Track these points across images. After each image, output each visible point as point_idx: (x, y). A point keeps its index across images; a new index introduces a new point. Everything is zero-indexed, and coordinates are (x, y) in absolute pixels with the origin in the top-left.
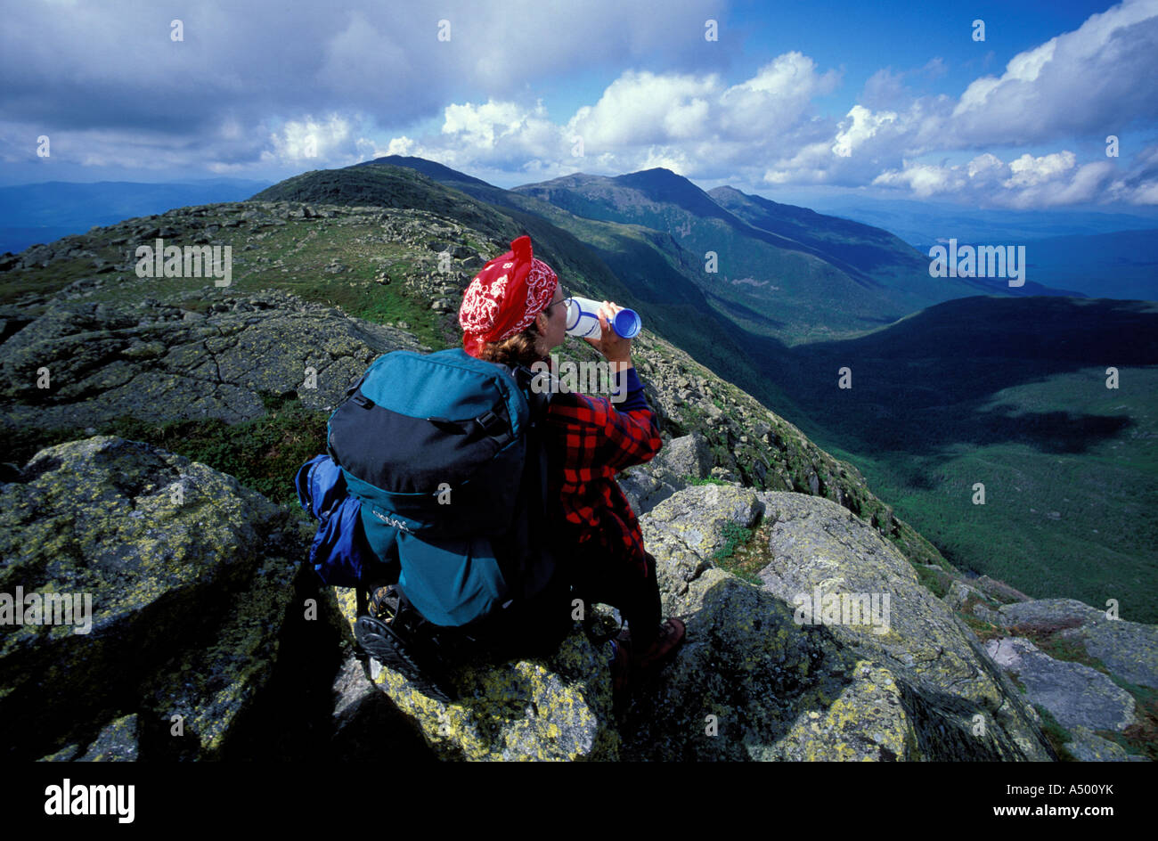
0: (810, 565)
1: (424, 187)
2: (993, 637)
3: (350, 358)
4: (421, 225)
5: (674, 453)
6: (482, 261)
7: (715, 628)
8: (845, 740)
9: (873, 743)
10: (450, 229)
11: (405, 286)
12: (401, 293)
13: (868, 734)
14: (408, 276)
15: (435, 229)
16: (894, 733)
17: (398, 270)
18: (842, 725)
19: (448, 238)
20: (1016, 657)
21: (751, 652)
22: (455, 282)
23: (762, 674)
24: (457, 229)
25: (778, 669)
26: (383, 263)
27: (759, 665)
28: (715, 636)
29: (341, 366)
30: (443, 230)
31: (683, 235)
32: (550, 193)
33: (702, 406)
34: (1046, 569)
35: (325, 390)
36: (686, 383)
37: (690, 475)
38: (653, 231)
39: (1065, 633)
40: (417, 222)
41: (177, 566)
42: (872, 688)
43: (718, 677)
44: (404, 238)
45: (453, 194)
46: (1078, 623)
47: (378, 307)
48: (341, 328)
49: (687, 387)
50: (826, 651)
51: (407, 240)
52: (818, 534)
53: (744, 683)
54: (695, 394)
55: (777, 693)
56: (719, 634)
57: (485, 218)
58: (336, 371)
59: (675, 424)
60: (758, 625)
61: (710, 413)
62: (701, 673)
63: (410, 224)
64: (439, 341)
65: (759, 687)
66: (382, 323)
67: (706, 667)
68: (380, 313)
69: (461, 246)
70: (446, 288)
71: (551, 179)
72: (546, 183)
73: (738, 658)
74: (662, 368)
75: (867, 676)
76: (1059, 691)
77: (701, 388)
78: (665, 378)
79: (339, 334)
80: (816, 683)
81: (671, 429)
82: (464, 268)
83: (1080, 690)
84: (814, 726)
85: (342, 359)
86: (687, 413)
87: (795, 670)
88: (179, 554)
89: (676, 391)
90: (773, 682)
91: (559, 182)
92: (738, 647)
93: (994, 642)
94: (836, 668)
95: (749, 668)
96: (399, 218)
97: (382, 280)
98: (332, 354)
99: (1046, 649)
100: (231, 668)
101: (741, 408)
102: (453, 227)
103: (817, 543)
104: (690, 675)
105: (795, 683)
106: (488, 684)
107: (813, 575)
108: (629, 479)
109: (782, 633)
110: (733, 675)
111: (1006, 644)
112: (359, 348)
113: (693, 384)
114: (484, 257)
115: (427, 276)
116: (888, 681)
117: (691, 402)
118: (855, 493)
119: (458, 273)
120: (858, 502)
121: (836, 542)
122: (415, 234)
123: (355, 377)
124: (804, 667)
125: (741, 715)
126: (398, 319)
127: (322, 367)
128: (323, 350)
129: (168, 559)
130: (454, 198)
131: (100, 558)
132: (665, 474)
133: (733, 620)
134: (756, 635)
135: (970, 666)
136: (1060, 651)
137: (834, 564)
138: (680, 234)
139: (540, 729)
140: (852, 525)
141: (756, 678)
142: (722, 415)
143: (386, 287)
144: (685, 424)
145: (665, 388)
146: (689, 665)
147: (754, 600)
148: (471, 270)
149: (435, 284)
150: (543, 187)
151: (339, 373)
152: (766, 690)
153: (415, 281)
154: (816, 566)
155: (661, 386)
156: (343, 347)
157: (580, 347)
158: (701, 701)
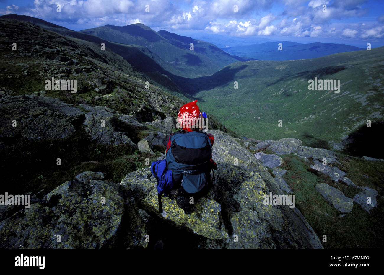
0: (219, 149)
1: (35, 30)
2: (255, 153)
3: (43, 116)
4: (40, 48)
5: (166, 124)
6: (74, 62)
7: (218, 175)
8: (254, 189)
9: (260, 188)
10: (55, 49)
11: (39, 76)
12: (38, 79)
13: (258, 187)
14: (40, 71)
15: (48, 50)
16: (263, 185)
17: (33, 69)
18: (253, 187)
19: (55, 53)
20: (260, 157)
21: (228, 178)
22: (64, 72)
23: (232, 182)
24: (59, 49)
25: (235, 180)
26: (24, 66)
27: (231, 180)
28: (219, 177)
29: (40, 120)
30: (52, 50)
31: (151, 47)
32: (97, 33)
33: (168, 105)
34: (259, 132)
35: (35, 130)
36: (162, 98)
37: (172, 129)
38: (140, 46)
39: (268, 148)
40: (37, 47)
41: (118, 210)
42: (256, 177)
43: (223, 186)
44: (32, 54)
45: (52, 33)
46: (270, 145)
47: (27, 86)
48: (34, 104)
49: (162, 100)
50: (244, 173)
51: (34, 55)
52: (218, 141)
53: (229, 185)
54: (165, 102)
55: (236, 185)
56: (220, 176)
57: (70, 44)
58: (38, 122)
59: (160, 112)
60: (228, 171)
61: (171, 107)
62: (220, 187)
63: (34, 48)
64: (63, 97)
65: (233, 185)
66: (32, 92)
67: (220, 185)
68: (29, 88)
69: (63, 56)
70: (60, 75)
71: (97, 27)
72: (95, 29)
73: (226, 180)
74: (153, 95)
75: (253, 175)
76: (269, 161)
77: (166, 99)
78: (154, 98)
79: (34, 107)
80: (244, 180)
81: (159, 114)
82: (67, 66)
83: (273, 160)
84: (247, 189)
85: (39, 117)
86: (163, 108)
87: (239, 179)
88: (116, 207)
89: (159, 101)
90: (235, 183)
91: (100, 28)
92: (225, 178)
93: (256, 154)
94: (247, 176)
95: (229, 182)
96: (27, 45)
97: (26, 74)
98: (33, 116)
99: (265, 153)
100: (139, 228)
101: (180, 104)
102: (57, 49)
103: (218, 143)
104: (218, 188)
105: (239, 181)
106: (196, 206)
107: (220, 152)
108: (158, 136)
109: (234, 172)
110: (226, 184)
111: (258, 154)
112: (46, 111)
113: (164, 99)
114: (75, 60)
115: (50, 71)
116: (258, 175)
117: (164, 104)
118: (215, 122)
119: (65, 68)
120: (216, 125)
121: (223, 142)
122: (38, 52)
123: (48, 123)
124: (241, 177)
125: (231, 192)
126: (40, 90)
127: (30, 122)
128: (29, 115)
129: (114, 209)
130: (53, 35)
131: (97, 216)
132: (166, 131)
133: (222, 172)
134: (229, 174)
135: (258, 163)
136: (268, 152)
137: (224, 148)
138: (150, 47)
139: (209, 211)
140: (224, 135)
141: (231, 183)
142: (174, 107)
143: (29, 77)
144: (163, 112)
145: (155, 101)
146: (216, 186)
147: (224, 166)
148: (70, 66)
149: (54, 74)
150: (94, 30)
151: (39, 123)
152: (234, 185)
153: (44, 73)
154: (220, 149)
155: (153, 100)
156: (38, 112)
157: (123, 92)
158: (222, 192)
